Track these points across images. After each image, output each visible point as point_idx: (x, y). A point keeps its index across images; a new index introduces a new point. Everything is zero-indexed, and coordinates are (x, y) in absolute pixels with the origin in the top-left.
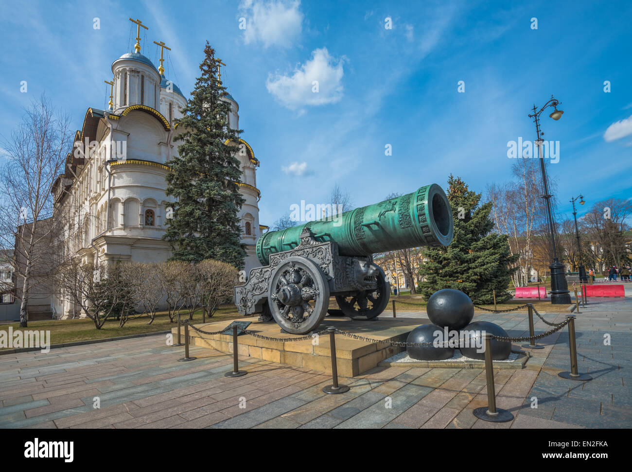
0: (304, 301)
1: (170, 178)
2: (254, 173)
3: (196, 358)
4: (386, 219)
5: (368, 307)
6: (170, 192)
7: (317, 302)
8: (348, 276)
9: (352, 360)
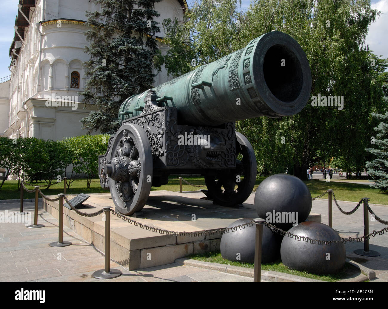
4: (218, 79)
9: (130, 250)
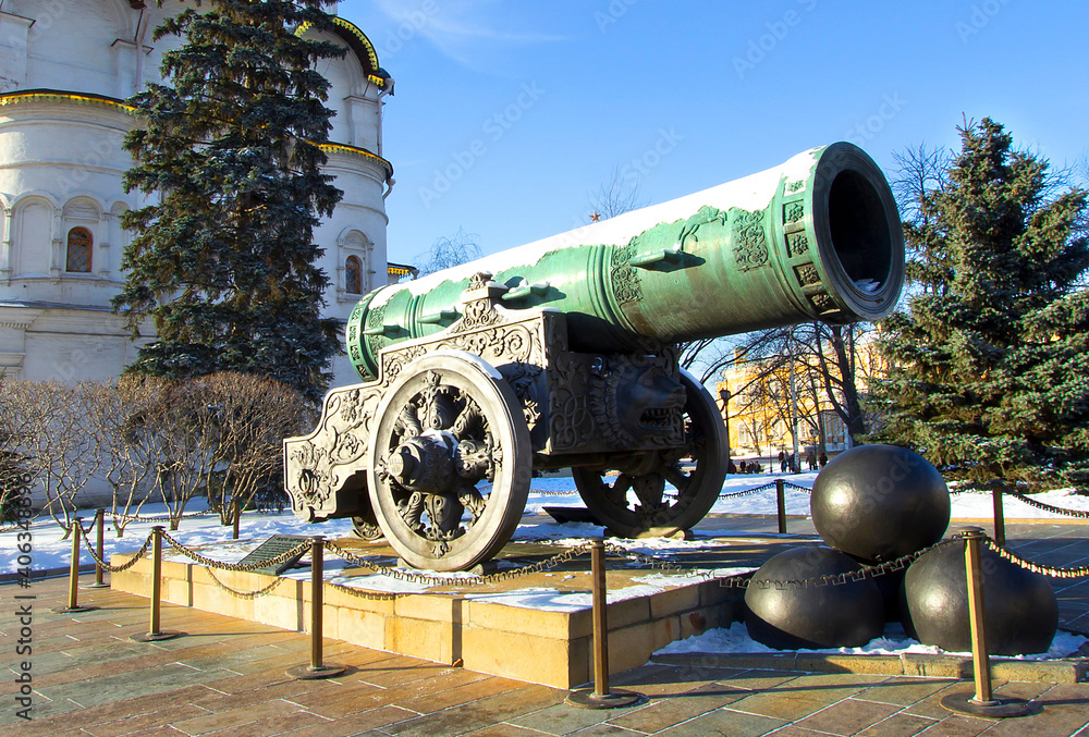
0: (463, 479)
1: (136, 142)
2: (378, 113)
3: (177, 636)
4: (700, 245)
5: (664, 500)
6: (134, 178)
7: (495, 483)
8: (594, 409)
9: (570, 640)
